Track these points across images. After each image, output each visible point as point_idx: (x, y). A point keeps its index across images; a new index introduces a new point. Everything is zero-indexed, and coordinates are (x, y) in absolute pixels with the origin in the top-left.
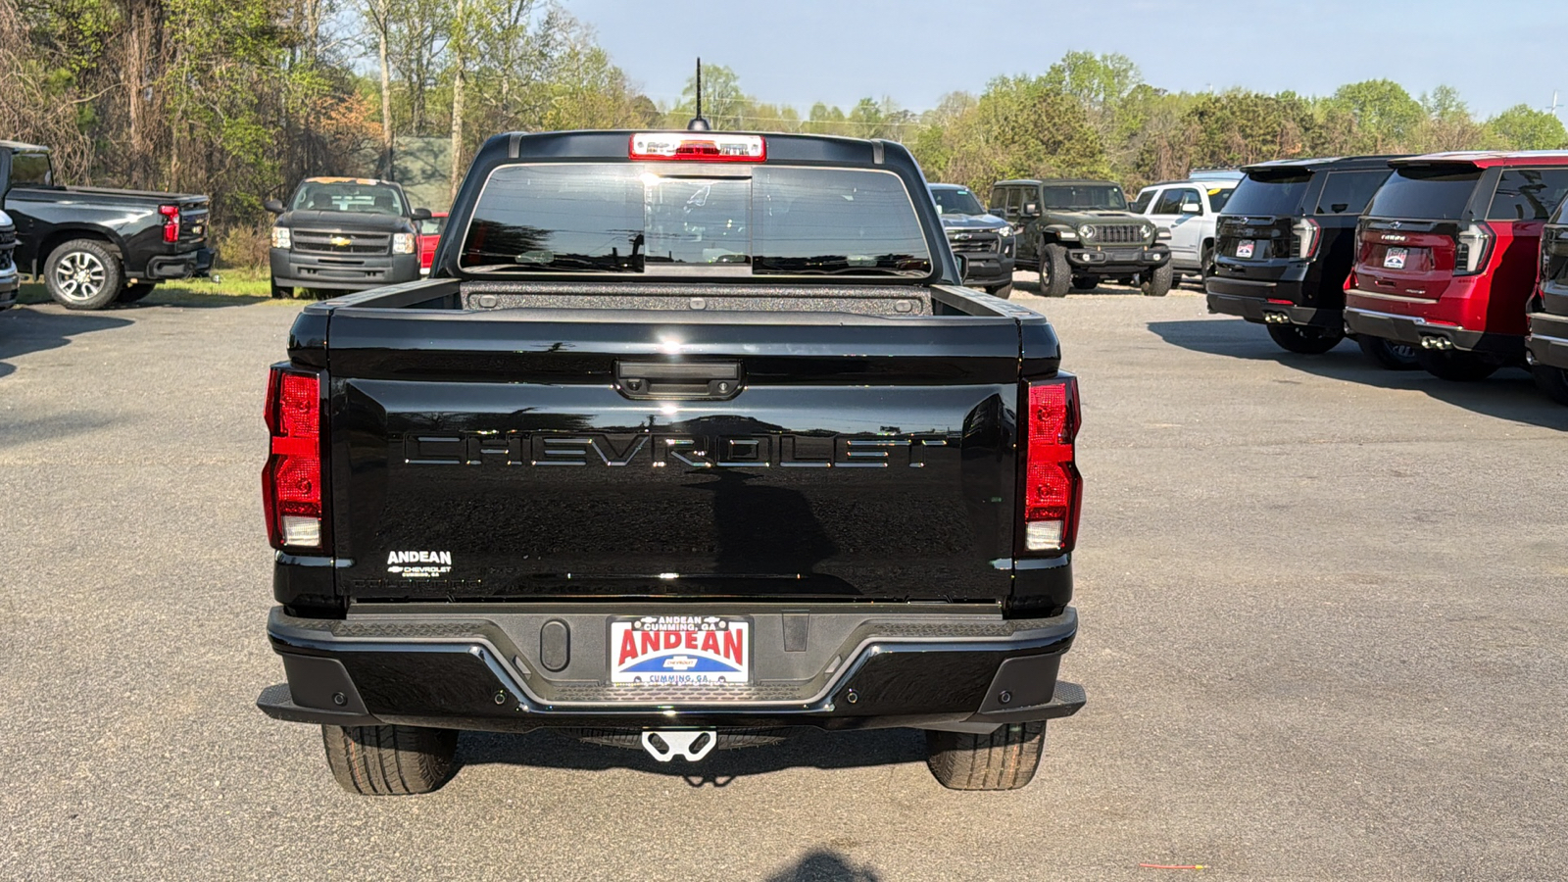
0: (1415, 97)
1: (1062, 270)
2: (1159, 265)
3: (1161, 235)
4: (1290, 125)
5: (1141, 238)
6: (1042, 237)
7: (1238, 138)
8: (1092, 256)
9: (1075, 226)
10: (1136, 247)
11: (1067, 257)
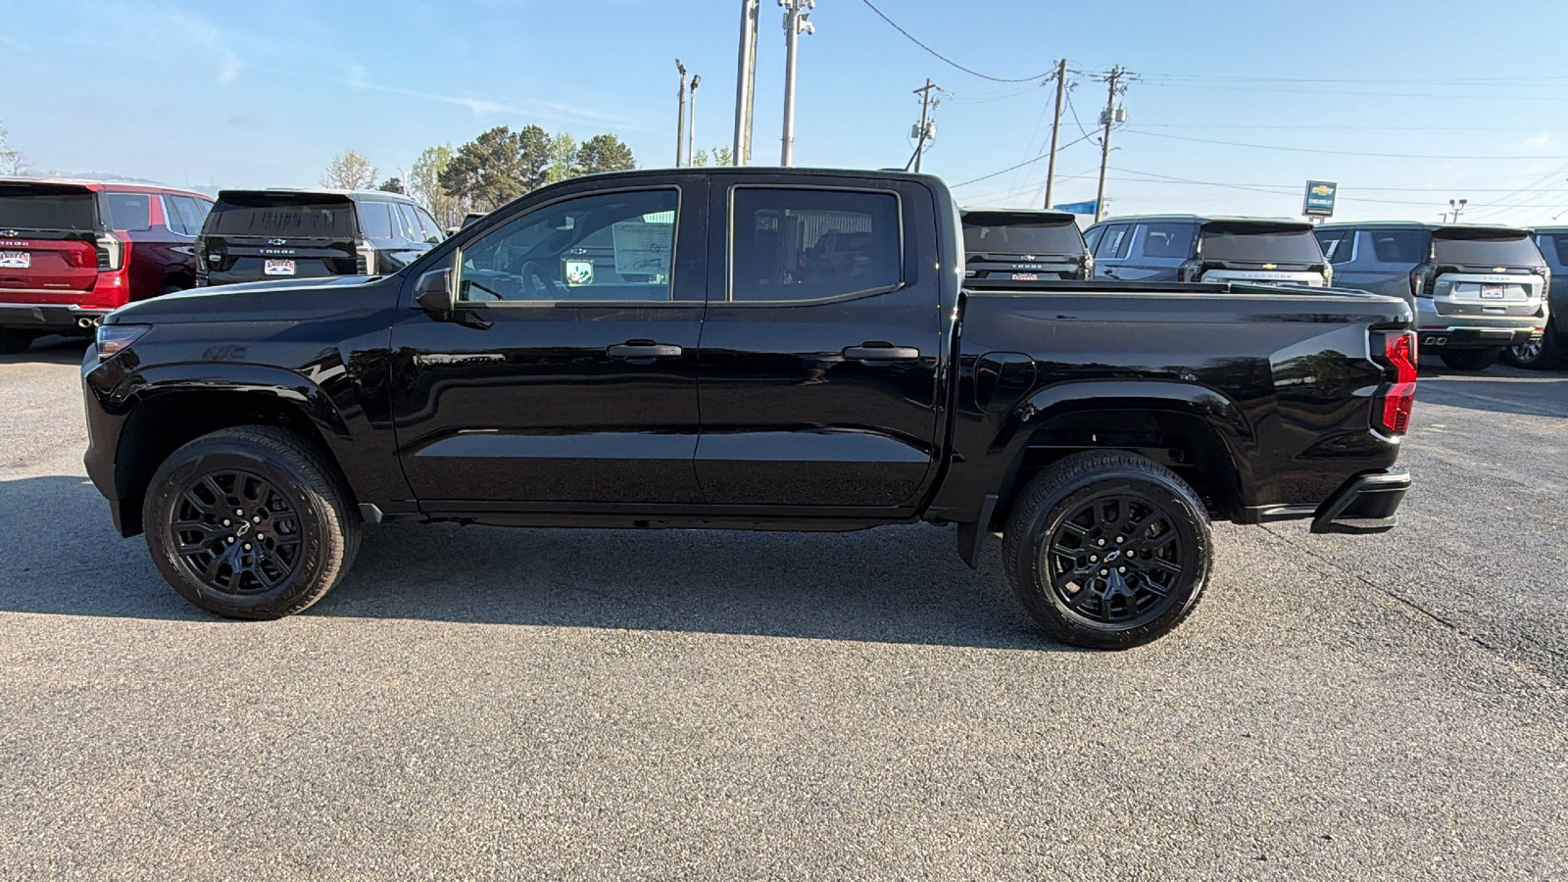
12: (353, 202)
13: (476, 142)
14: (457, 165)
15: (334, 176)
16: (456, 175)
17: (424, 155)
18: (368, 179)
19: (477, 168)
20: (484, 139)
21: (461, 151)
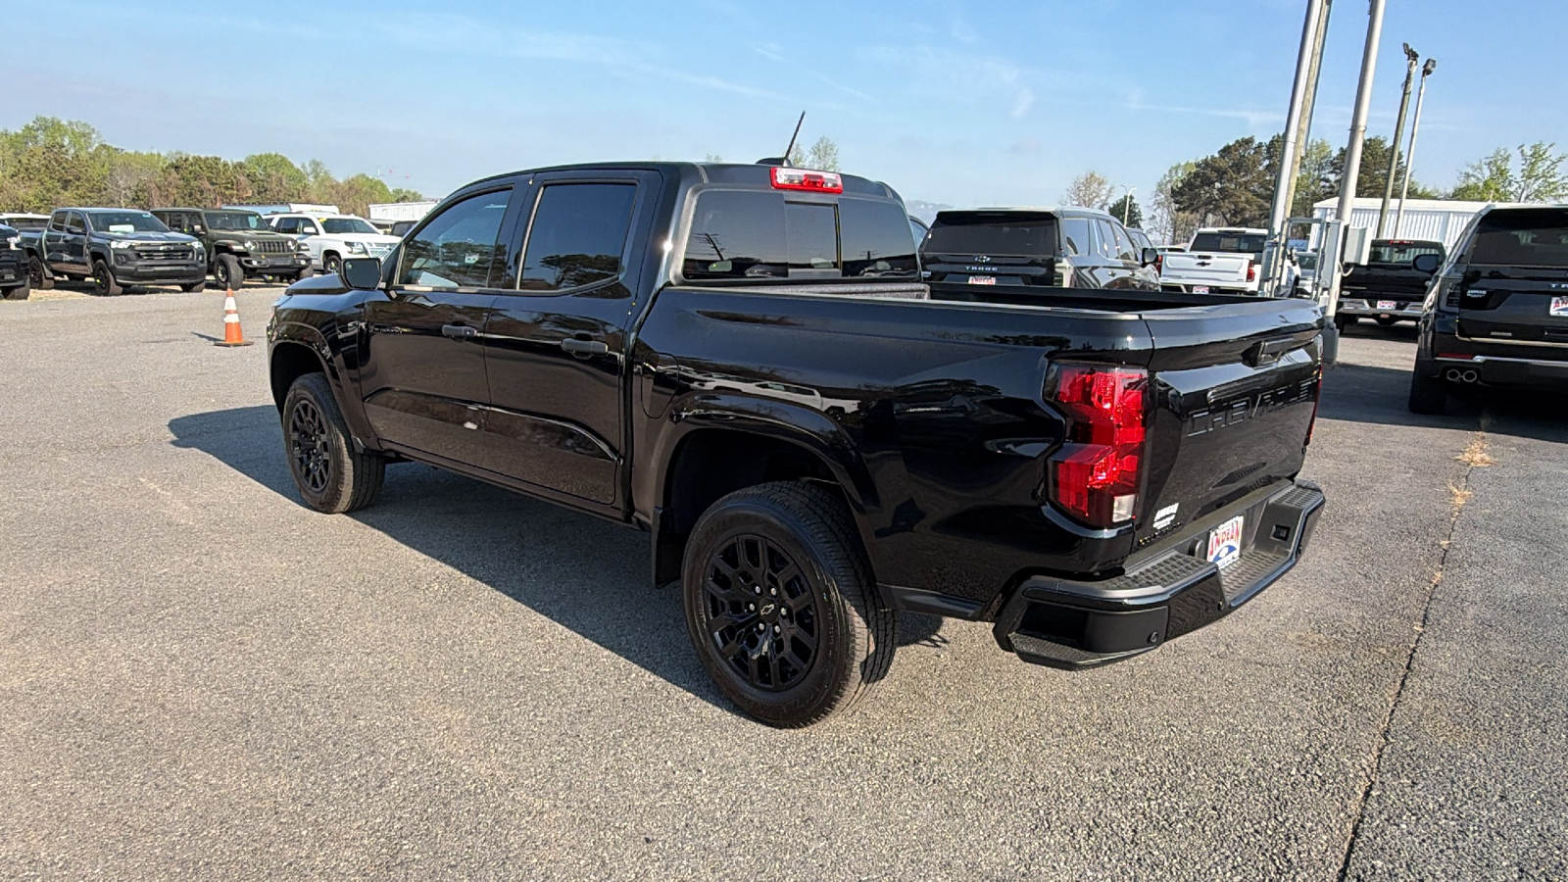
0: (297, 165)
1: (236, 271)
2: (304, 267)
3: (303, 247)
4: (242, 178)
5: (289, 250)
6: (214, 249)
7: (207, 185)
8: (259, 262)
9: (241, 241)
10: (288, 256)
11: (239, 263)
12: (1057, 219)
13: (1217, 155)
14: (1192, 180)
15: (1072, 195)
16: (1190, 190)
17: (1170, 171)
18: (1103, 198)
19: (1213, 183)
20: (1226, 151)
21: (1198, 165)
